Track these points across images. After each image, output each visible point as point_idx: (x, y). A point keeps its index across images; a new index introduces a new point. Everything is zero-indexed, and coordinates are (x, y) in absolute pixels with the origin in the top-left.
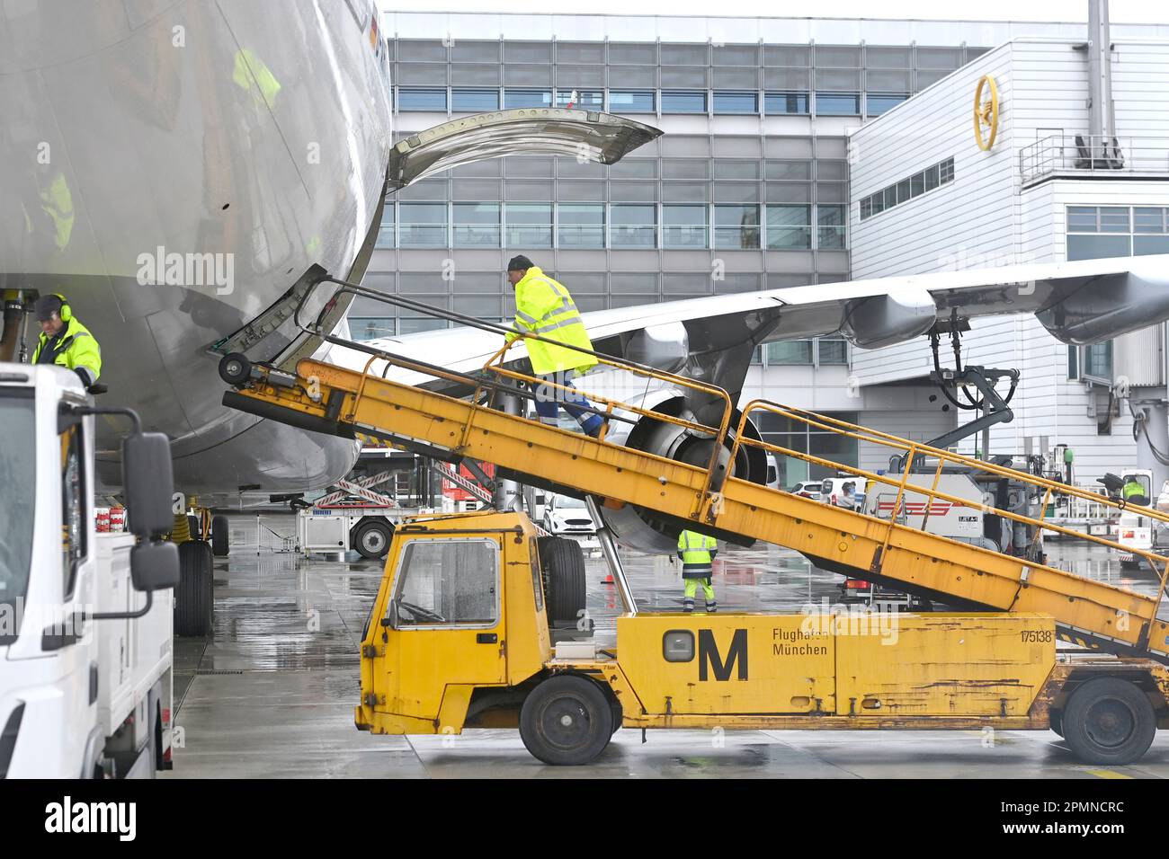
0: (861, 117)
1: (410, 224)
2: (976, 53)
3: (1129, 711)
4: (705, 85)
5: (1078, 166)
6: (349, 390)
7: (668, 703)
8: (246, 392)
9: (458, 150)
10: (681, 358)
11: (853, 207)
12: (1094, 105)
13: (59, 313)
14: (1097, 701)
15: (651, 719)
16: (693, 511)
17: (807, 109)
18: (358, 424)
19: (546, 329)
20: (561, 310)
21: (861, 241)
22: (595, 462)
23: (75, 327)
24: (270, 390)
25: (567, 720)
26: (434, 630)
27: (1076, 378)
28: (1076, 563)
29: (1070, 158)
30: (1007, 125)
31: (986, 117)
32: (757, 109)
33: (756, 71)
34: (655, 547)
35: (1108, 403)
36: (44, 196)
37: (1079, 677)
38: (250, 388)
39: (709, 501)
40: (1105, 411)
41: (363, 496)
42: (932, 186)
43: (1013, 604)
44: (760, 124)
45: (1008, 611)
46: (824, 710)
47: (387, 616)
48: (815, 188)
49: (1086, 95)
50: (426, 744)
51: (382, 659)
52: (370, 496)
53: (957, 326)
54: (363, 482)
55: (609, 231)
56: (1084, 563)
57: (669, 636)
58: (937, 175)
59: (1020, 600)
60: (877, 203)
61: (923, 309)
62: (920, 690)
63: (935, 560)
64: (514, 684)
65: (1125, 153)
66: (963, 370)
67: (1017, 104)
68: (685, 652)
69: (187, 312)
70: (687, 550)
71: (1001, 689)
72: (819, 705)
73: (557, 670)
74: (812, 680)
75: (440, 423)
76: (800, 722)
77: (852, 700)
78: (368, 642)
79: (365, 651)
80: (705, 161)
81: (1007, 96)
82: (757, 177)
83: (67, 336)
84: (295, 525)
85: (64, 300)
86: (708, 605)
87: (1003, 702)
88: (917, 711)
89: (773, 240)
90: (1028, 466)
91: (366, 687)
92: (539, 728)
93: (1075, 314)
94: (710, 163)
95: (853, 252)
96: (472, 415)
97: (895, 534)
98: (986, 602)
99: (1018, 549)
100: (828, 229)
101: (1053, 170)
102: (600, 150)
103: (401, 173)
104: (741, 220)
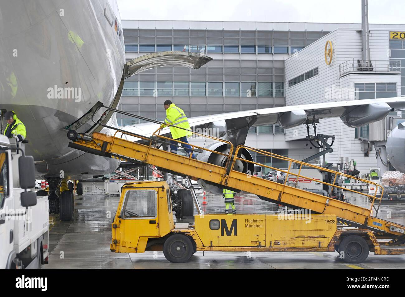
0: (289, 54)
1: (144, 89)
2: (326, 33)
3: (360, 246)
4: (238, 43)
5: (358, 70)
6: (109, 142)
7: (211, 243)
8: (76, 143)
9: (147, 64)
10: (224, 132)
11: (286, 83)
12: (363, 50)
13: (13, 117)
14: (350, 242)
15: (206, 248)
16: (220, 181)
17: (271, 52)
18: (112, 153)
19: (176, 124)
20: (181, 118)
21: (289, 94)
22: (188, 165)
23: (18, 122)
24: (84, 142)
25: (178, 248)
26: (136, 219)
27: (357, 138)
28: (357, 198)
29: (356, 67)
30: (335, 57)
31: (329, 54)
32: (255, 52)
33: (255, 39)
34: (217, 192)
35: (368, 146)
36: (8, 79)
37: (344, 235)
38: (77, 141)
39: (226, 178)
40: (367, 149)
41: (126, 176)
42: (311, 76)
43: (324, 211)
44: (256, 57)
45: (322, 214)
46: (261, 245)
47: (120, 215)
48: (274, 77)
49: (361, 47)
50: (134, 256)
51: (119, 229)
52: (128, 176)
53: (315, 122)
54: (126, 171)
55: (207, 91)
56: (359, 198)
57: (212, 221)
58: (314, 73)
59: (326, 210)
60: (294, 82)
61: (302, 116)
62: (293, 239)
63: (298, 197)
64: (161, 237)
65: (373, 66)
66: (317, 135)
67: (338, 50)
68: (217, 227)
69: (57, 117)
70: (226, 193)
71: (319, 239)
72: (260, 244)
73: (176, 232)
74: (258, 236)
75: (138, 153)
76: (254, 249)
77: (271, 242)
78: (114, 223)
79: (113, 226)
80: (238, 68)
81: (335, 47)
82: (255, 73)
83: (15, 124)
84: (103, 185)
85: (14, 113)
86: (233, 211)
87: (320, 243)
88: (292, 246)
89: (261, 94)
90: (338, 166)
91: (114, 238)
92: (170, 251)
93: (352, 117)
94: (240, 69)
95: (286, 98)
96: (149, 150)
97: (286, 188)
98: (315, 211)
99: (335, 193)
100: (278, 90)
101: (350, 71)
102: (193, 65)
103: (129, 72)
104: (250, 87)
